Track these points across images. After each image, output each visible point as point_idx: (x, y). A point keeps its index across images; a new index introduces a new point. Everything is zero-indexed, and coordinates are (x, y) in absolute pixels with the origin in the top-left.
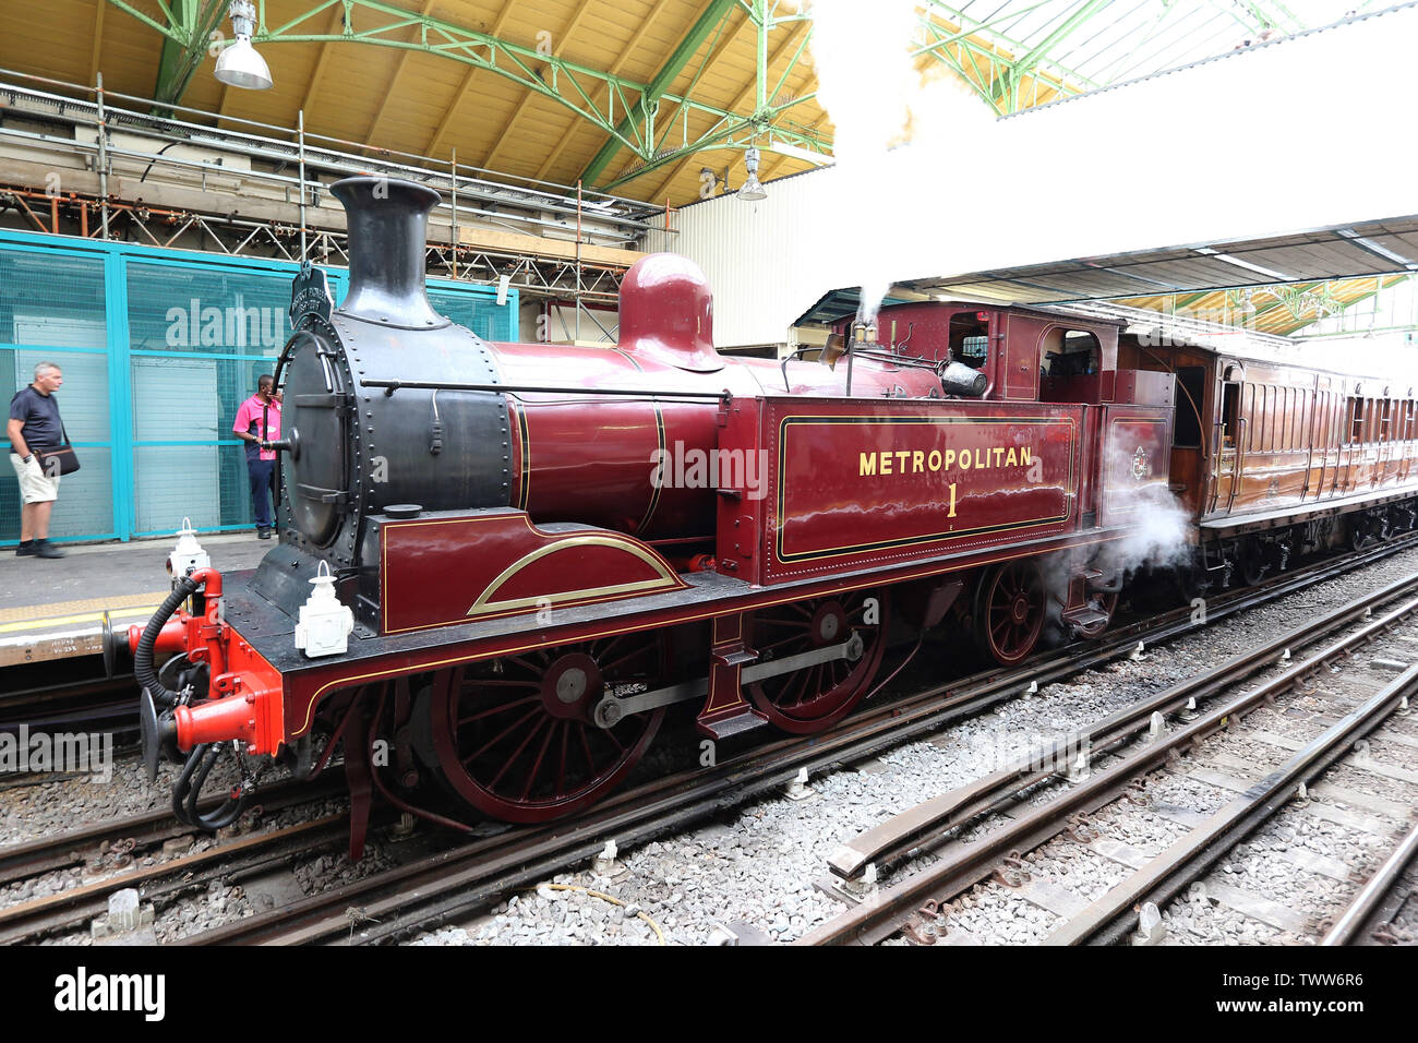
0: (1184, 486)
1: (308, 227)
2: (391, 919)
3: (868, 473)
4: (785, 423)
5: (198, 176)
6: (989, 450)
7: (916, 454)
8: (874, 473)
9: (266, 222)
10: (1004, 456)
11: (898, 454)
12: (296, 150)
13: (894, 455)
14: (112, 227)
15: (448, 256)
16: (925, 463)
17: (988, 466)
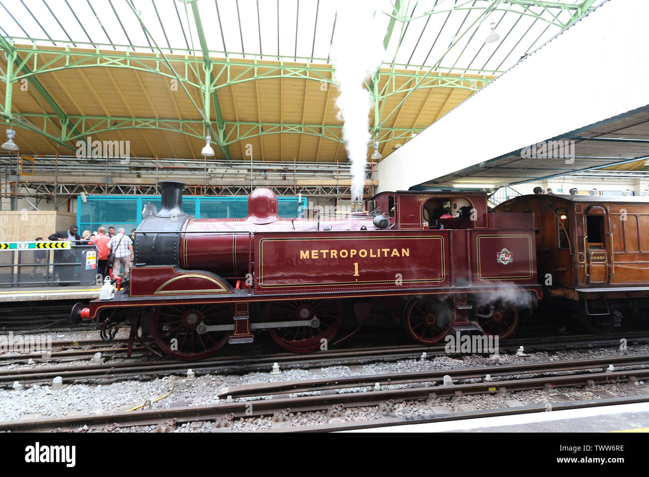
0: (565, 269)
1: (253, 186)
2: (121, 373)
3: (305, 258)
4: (261, 241)
5: (234, 176)
6: (379, 250)
7: (332, 251)
8: (308, 258)
9: (242, 186)
10: (390, 253)
11: (321, 251)
12: (250, 165)
13: (319, 251)
14: (207, 192)
15: (294, 189)
16: (338, 255)
17: (379, 256)
